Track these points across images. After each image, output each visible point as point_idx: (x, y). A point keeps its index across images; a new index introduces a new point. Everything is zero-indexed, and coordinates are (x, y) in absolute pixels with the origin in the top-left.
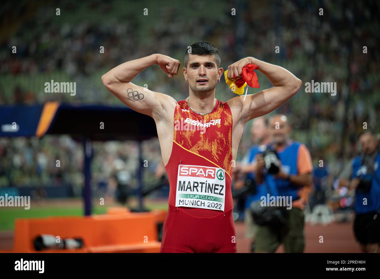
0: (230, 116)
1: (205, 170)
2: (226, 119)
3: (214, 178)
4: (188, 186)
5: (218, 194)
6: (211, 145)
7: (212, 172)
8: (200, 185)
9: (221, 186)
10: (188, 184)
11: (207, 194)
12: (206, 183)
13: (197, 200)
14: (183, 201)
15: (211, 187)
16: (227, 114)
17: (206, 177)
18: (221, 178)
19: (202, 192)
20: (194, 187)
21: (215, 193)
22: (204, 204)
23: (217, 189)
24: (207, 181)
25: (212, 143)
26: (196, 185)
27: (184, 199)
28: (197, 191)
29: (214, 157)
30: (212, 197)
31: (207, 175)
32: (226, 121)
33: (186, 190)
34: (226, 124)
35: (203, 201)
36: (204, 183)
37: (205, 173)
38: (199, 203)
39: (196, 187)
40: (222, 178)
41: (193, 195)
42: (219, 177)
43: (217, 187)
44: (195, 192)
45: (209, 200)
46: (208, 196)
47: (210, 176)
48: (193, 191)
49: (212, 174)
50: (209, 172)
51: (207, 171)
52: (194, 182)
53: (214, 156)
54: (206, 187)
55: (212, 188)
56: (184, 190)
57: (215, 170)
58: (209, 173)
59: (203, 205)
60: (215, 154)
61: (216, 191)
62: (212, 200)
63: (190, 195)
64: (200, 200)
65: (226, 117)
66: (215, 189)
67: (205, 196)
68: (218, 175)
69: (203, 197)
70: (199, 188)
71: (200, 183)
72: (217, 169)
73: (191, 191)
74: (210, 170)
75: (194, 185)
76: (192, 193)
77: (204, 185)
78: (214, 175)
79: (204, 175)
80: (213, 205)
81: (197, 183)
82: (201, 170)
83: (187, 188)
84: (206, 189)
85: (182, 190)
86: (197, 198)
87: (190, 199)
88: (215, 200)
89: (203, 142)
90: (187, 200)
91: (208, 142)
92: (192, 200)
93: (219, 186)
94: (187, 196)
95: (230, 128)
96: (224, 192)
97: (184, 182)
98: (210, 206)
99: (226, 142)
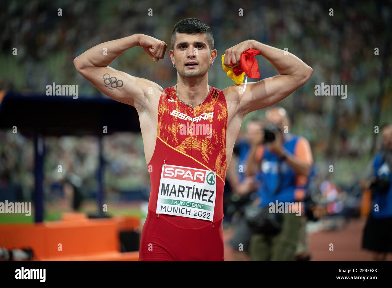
0: (224, 109)
1: (193, 172)
2: (220, 113)
3: (203, 182)
4: (172, 190)
5: (206, 201)
6: (201, 143)
7: (201, 175)
8: (186, 190)
9: (211, 191)
10: (173, 188)
11: (193, 201)
12: (194, 188)
13: (182, 207)
14: (165, 207)
15: (199, 192)
16: (222, 107)
17: (193, 181)
19: (188, 197)
20: (179, 191)
21: (203, 200)
22: (190, 212)
23: (206, 195)
24: (194, 186)
25: (201, 141)
26: (181, 189)
27: (167, 205)
28: (183, 196)
29: (204, 158)
30: (200, 204)
31: (195, 179)
32: (219, 115)
33: (170, 195)
34: (219, 118)
35: (189, 209)
36: (191, 188)
38: (184, 211)
39: (182, 192)
40: (213, 182)
41: (177, 201)
42: (210, 182)
43: (206, 193)
44: (180, 198)
45: (196, 207)
46: (195, 203)
47: (198, 180)
48: (178, 196)
49: (201, 178)
50: (197, 174)
51: (196, 173)
52: (180, 186)
53: (203, 156)
54: (193, 192)
55: (200, 194)
56: (167, 195)
57: (205, 173)
58: (198, 176)
59: (188, 213)
61: (205, 198)
62: (199, 208)
63: (174, 201)
64: (186, 207)
65: (220, 110)
66: (204, 195)
67: (192, 203)
68: (208, 179)
69: (189, 204)
70: (185, 194)
71: (187, 187)
72: (208, 172)
73: (176, 196)
74: (199, 173)
75: (179, 189)
76: (177, 198)
77: (191, 190)
78: (204, 178)
79: (192, 178)
80: (200, 213)
81: (183, 187)
82: (189, 172)
83: (172, 192)
84: (193, 194)
85: (164, 194)
86: (182, 205)
87: (173, 206)
88: (202, 208)
89: (192, 139)
90: (170, 206)
91: (198, 140)
92: (176, 207)
93: (209, 191)
94: (170, 202)
95: (224, 123)
96: (213, 199)
97: (168, 185)
98: (197, 214)
99: (219, 140)
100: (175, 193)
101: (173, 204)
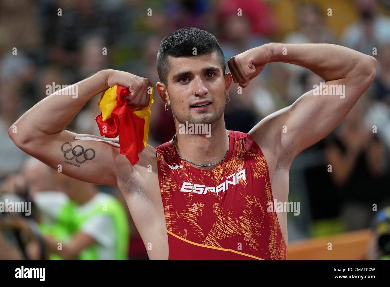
2: (255, 167)
6: (239, 224)
25: (239, 219)
32: (254, 170)
34: (256, 175)
53: (248, 243)
89: (223, 221)
91: (232, 220)
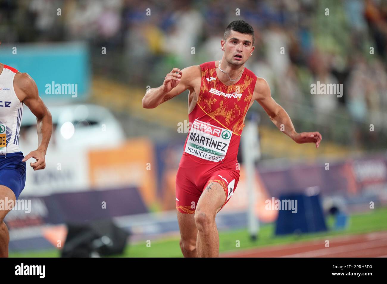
0: (251, 95)
1: (213, 128)
3: (219, 136)
4: (197, 138)
5: (220, 150)
7: (218, 131)
8: (206, 140)
9: (224, 144)
10: (197, 137)
11: (210, 148)
12: (211, 140)
13: (201, 151)
14: (191, 149)
15: (215, 143)
16: (250, 93)
17: (212, 134)
18: (225, 137)
19: (206, 145)
20: (201, 140)
21: (217, 149)
22: (206, 156)
23: (221, 146)
24: (212, 138)
26: (203, 139)
27: (192, 148)
28: (203, 144)
29: (227, 123)
30: (214, 151)
31: (213, 133)
33: (195, 141)
35: (206, 153)
36: (210, 139)
37: (213, 131)
38: (202, 154)
39: (203, 141)
40: (227, 138)
41: (199, 146)
42: (224, 137)
43: (220, 144)
44: (201, 145)
45: (211, 153)
46: (211, 150)
47: (216, 135)
48: (200, 143)
49: (218, 133)
50: (216, 131)
51: (215, 129)
52: (202, 137)
54: (211, 143)
55: (216, 144)
56: (194, 141)
57: (221, 130)
58: (216, 132)
59: (205, 156)
60: (228, 120)
61: (219, 147)
62: (213, 154)
63: (197, 146)
64: (204, 152)
65: (248, 94)
66: (218, 145)
67: (208, 149)
68: (223, 135)
69: (206, 150)
70: (205, 143)
71: (207, 138)
72: (223, 130)
73: (198, 142)
74: (217, 130)
75: (201, 138)
76: (199, 144)
77: (209, 141)
78: (220, 134)
79: (212, 133)
80: (214, 157)
81: (204, 138)
82: (210, 128)
83: (196, 139)
84: (210, 144)
85: (192, 140)
86: (202, 150)
87: (196, 149)
88: (216, 154)
90: (194, 149)
92: (198, 150)
93: (223, 143)
94: (194, 146)
95: (247, 104)
96: (226, 149)
97: (195, 134)
98: (211, 158)
99: (241, 113)
100: (198, 140)
101: (196, 148)
